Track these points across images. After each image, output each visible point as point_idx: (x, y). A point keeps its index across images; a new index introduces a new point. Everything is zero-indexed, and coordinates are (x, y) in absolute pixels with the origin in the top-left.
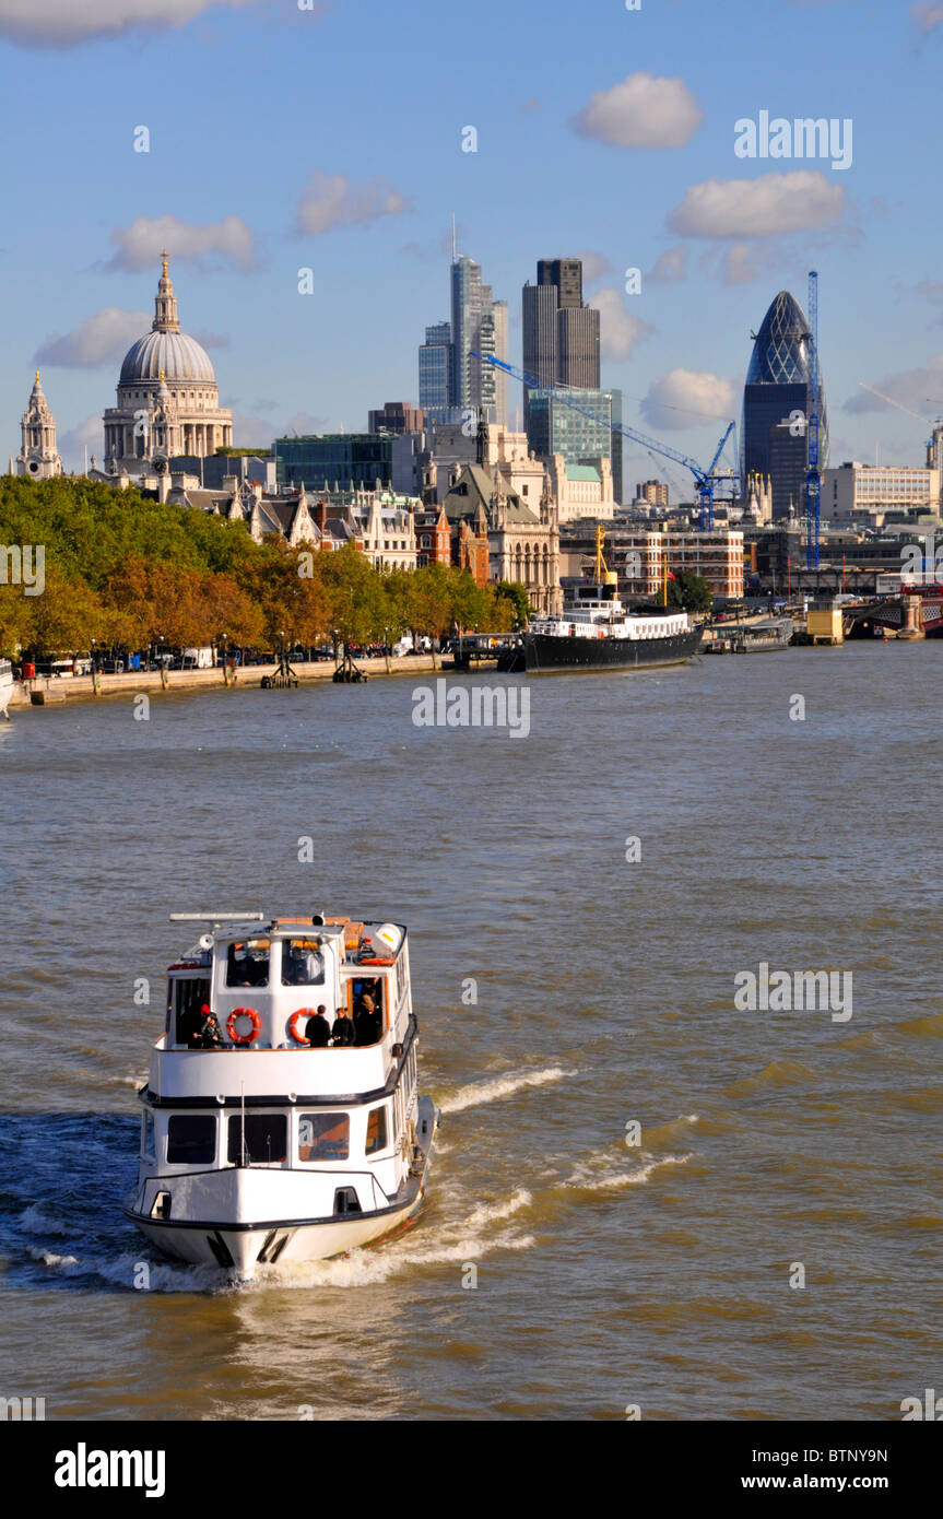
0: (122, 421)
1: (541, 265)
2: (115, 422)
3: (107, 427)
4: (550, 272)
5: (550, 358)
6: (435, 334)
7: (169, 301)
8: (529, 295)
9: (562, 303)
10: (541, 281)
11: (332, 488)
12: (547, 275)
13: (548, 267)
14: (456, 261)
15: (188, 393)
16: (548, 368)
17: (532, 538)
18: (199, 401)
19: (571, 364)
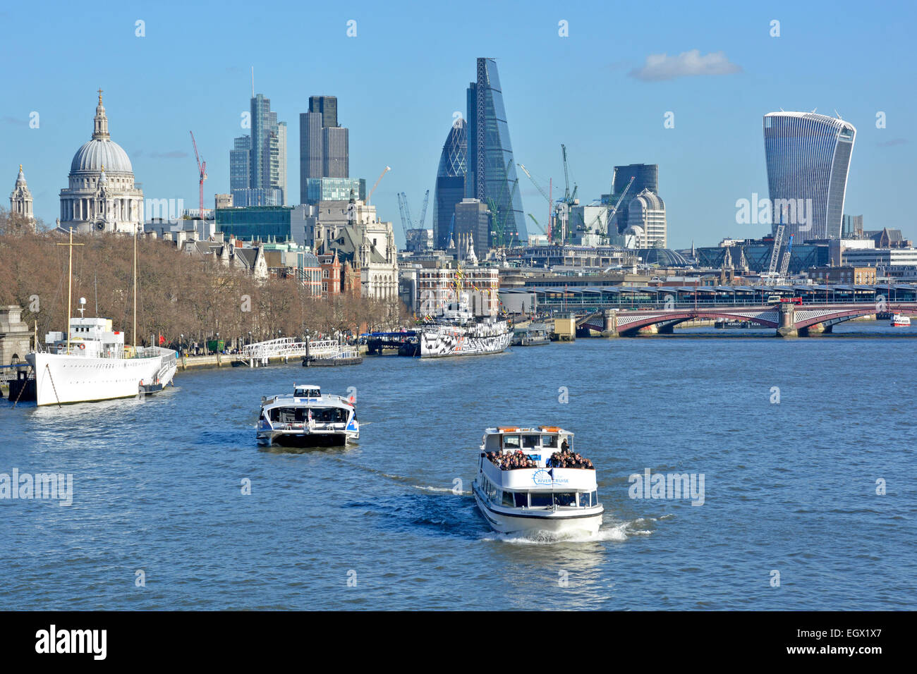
0: (73, 197)
1: (311, 100)
2: (68, 197)
3: (62, 200)
4: (319, 104)
5: (318, 159)
6: (241, 142)
7: (103, 120)
8: (304, 118)
9: (325, 124)
10: (311, 109)
11: (255, 239)
12: (315, 106)
13: (316, 101)
14: (255, 96)
15: (115, 179)
16: (316, 166)
17: (383, 272)
18: (122, 184)
19: (330, 162)
